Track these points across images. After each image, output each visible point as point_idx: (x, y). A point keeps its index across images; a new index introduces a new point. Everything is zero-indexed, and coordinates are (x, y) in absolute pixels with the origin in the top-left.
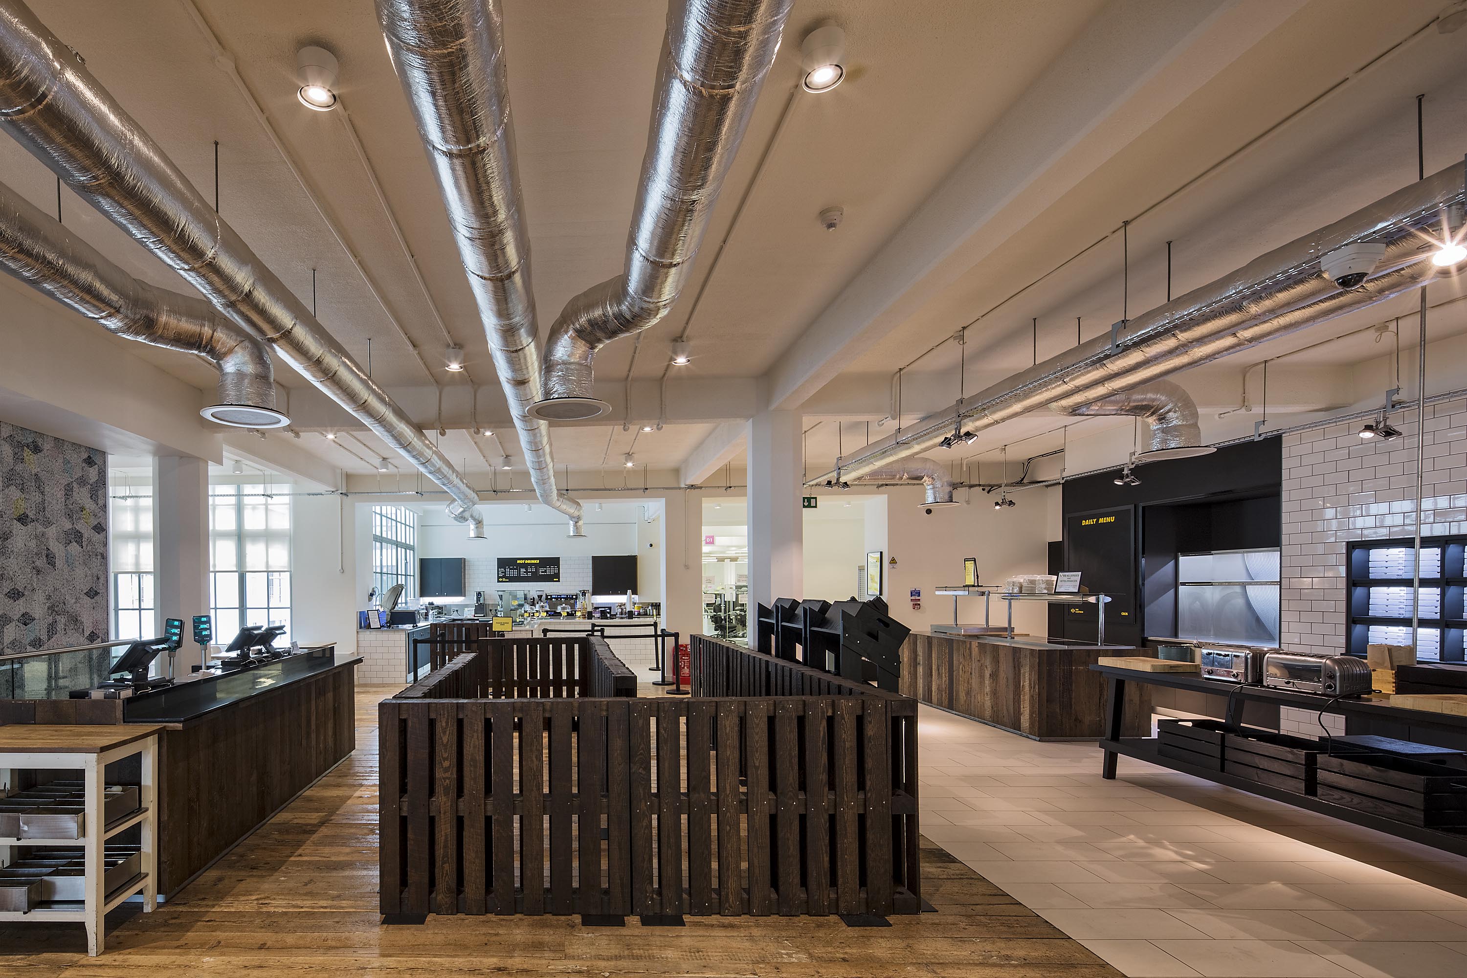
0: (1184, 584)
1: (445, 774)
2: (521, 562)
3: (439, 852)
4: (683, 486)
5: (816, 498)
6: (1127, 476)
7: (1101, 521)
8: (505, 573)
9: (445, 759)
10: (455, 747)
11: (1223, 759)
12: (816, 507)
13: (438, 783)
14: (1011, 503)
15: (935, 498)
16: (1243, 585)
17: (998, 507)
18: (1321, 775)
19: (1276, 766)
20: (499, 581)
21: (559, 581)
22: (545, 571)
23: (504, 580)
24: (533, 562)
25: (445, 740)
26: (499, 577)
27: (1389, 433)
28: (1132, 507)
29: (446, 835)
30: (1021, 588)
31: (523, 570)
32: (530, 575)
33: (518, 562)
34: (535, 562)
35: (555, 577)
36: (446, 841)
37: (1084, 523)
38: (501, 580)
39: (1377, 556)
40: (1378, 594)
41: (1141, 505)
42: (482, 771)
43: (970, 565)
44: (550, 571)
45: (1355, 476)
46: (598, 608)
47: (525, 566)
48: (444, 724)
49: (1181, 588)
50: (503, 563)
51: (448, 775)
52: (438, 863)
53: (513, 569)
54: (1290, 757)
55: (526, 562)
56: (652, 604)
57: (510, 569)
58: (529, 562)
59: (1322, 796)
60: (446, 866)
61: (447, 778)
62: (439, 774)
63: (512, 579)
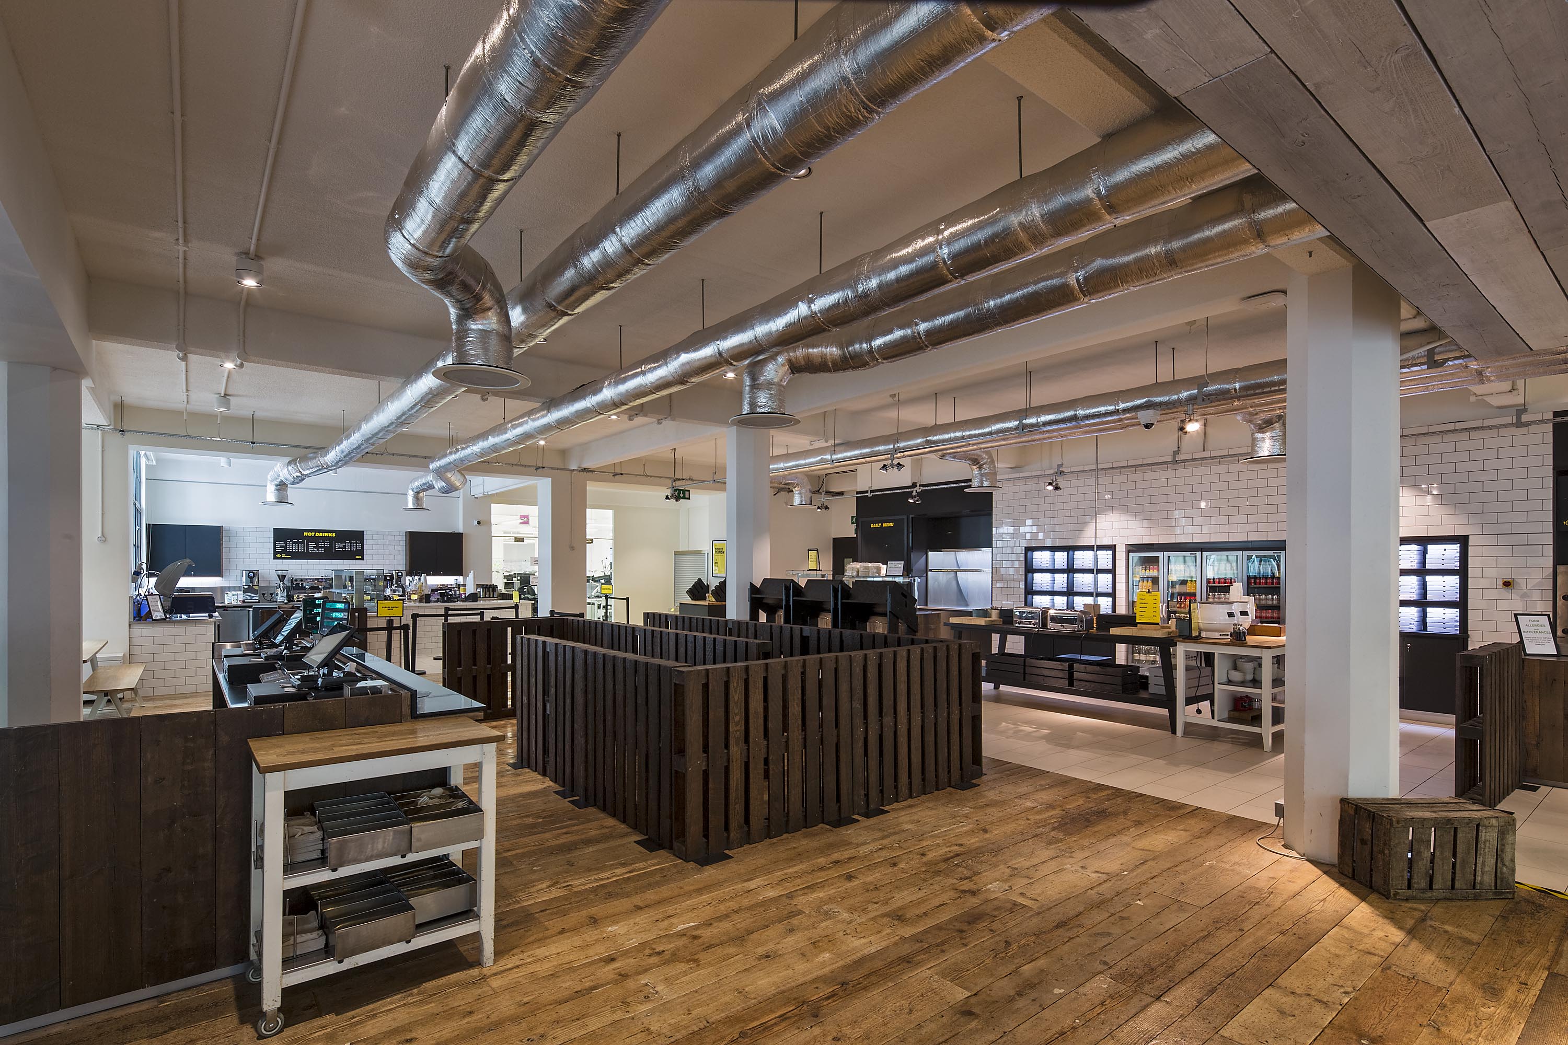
0: (931, 570)
1: (736, 729)
2: (310, 534)
3: (732, 796)
4: (574, 466)
5: (689, 491)
6: (915, 497)
7: (884, 525)
8: (286, 547)
9: (736, 715)
10: (743, 704)
11: (1025, 673)
12: (689, 499)
13: (731, 735)
14: (827, 508)
15: (801, 501)
16: (956, 572)
17: (819, 510)
18: (1076, 675)
19: (1053, 673)
20: (275, 558)
21: (362, 559)
22: (344, 547)
23: (284, 556)
24: (327, 535)
25: (736, 698)
26: (275, 553)
27: (1057, 488)
28: (905, 517)
29: (737, 780)
30: (858, 572)
31: (312, 545)
32: (322, 550)
33: (305, 534)
34: (330, 535)
35: (358, 554)
36: (737, 785)
37: (872, 526)
38: (278, 556)
39: (1037, 555)
40: (1038, 577)
41: (911, 516)
42: (761, 721)
43: (813, 554)
44: (351, 547)
45: (1029, 508)
46: (437, 590)
47: (316, 540)
48: (735, 685)
49: (929, 573)
50: (281, 535)
51: (738, 728)
52: (731, 806)
53: (298, 543)
54: (1060, 667)
55: (317, 534)
56: (483, 585)
57: (294, 543)
58: (321, 534)
59: (1077, 686)
60: (737, 806)
61: (738, 731)
62: (732, 728)
63: (295, 556)
